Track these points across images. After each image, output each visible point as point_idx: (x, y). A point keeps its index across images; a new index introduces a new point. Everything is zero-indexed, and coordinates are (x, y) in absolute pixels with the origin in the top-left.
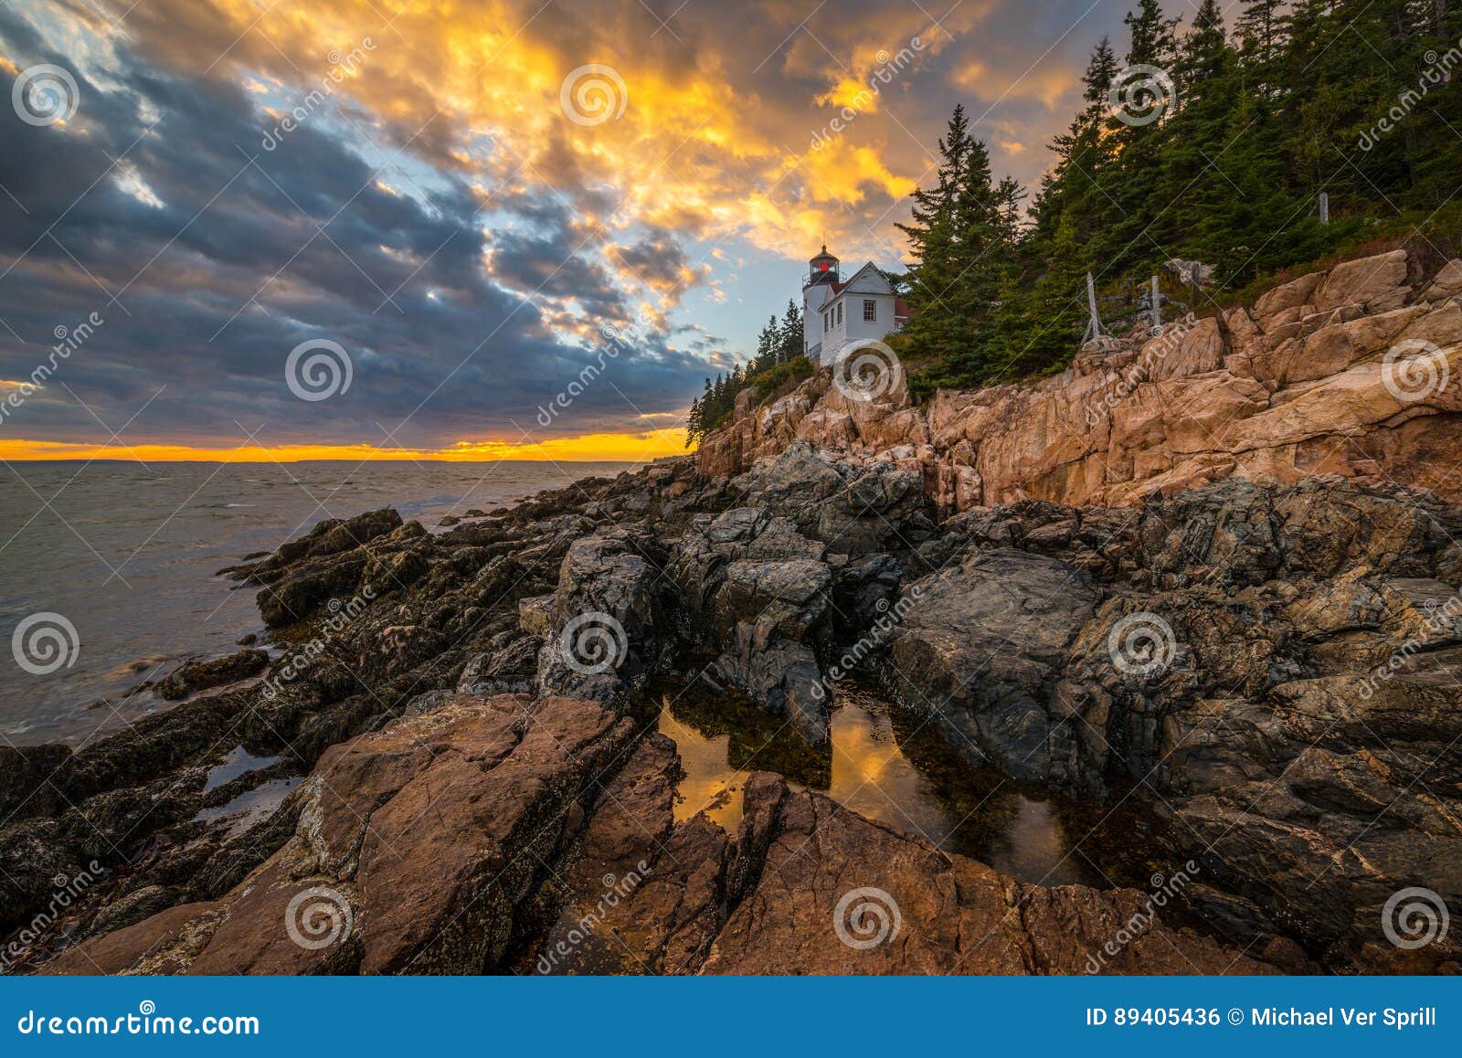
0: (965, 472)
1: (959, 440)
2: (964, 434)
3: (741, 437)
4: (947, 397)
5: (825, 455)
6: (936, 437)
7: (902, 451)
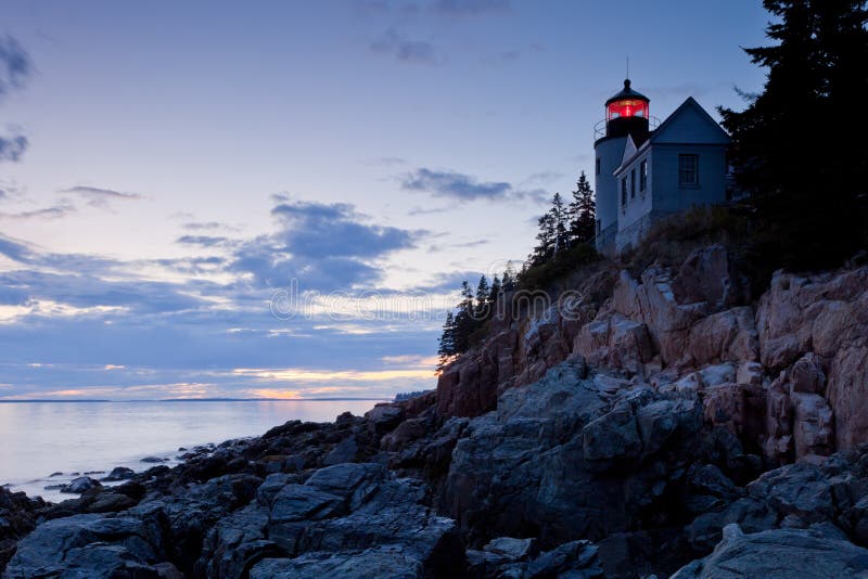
0: (807, 403)
1: (802, 354)
2: (810, 346)
3: (495, 359)
4: (786, 287)
5: (603, 381)
6: (765, 350)
7: (714, 372)
